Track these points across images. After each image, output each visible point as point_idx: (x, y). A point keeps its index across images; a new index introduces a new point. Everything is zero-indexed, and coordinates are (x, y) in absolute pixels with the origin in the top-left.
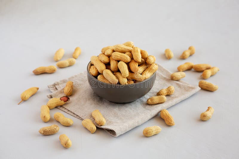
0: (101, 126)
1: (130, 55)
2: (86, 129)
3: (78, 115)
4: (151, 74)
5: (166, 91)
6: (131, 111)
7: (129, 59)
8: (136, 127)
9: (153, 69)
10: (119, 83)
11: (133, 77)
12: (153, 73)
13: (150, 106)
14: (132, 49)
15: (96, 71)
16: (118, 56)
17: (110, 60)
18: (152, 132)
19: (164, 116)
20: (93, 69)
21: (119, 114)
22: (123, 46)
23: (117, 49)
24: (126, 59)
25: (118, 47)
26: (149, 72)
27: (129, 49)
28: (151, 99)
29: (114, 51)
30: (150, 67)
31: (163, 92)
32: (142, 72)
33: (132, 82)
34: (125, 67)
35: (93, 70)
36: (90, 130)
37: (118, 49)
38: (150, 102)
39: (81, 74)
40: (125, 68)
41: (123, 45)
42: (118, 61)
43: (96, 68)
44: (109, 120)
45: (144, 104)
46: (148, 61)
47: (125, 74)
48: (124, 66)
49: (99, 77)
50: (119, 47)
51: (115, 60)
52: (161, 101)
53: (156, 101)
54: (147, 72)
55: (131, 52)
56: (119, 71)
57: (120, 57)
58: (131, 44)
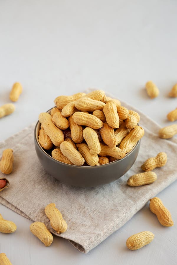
0: (61, 233)
1: (100, 116)
2: (37, 238)
3: (22, 211)
4: (134, 144)
5: (154, 162)
6: (104, 200)
7: (99, 123)
8: (115, 232)
9: (137, 136)
10: (86, 164)
11: (107, 152)
12: (137, 142)
13: (133, 189)
14: (104, 104)
15: (49, 143)
16: (82, 120)
17: (69, 124)
18: (141, 244)
19: (156, 210)
20: (43, 137)
21: (86, 208)
22: (89, 102)
23: (80, 105)
24: (95, 124)
25: (81, 104)
26: (132, 141)
27: (98, 105)
28: (133, 179)
29: (75, 110)
30: (133, 134)
31: (151, 164)
32: (121, 141)
33: (106, 161)
34: (94, 138)
35: (43, 140)
36: (43, 242)
37: (82, 106)
38: (133, 183)
39: (24, 131)
40: (94, 140)
41: (89, 99)
42: (84, 127)
43: (48, 137)
44: (73, 220)
45: (122, 185)
46: (129, 124)
47: (95, 150)
48: (93, 136)
49: (54, 152)
50: (83, 103)
51: (78, 125)
52: (150, 180)
53: (141, 181)
54: (128, 142)
55: (101, 109)
56: (84, 142)
57: (87, 121)
58: (101, 95)
